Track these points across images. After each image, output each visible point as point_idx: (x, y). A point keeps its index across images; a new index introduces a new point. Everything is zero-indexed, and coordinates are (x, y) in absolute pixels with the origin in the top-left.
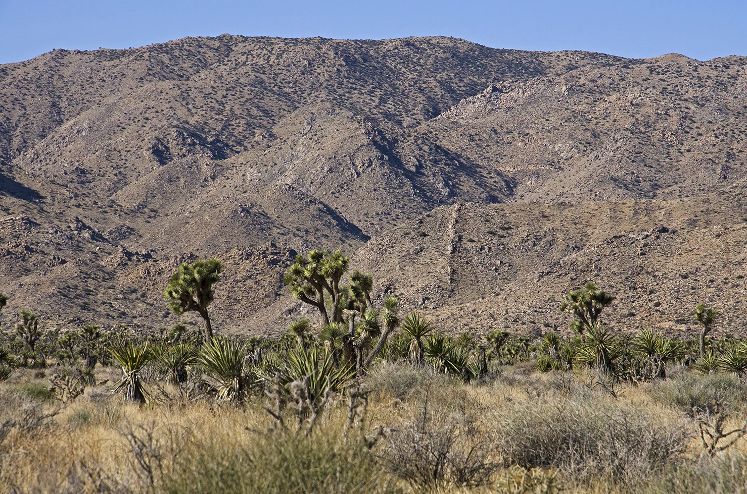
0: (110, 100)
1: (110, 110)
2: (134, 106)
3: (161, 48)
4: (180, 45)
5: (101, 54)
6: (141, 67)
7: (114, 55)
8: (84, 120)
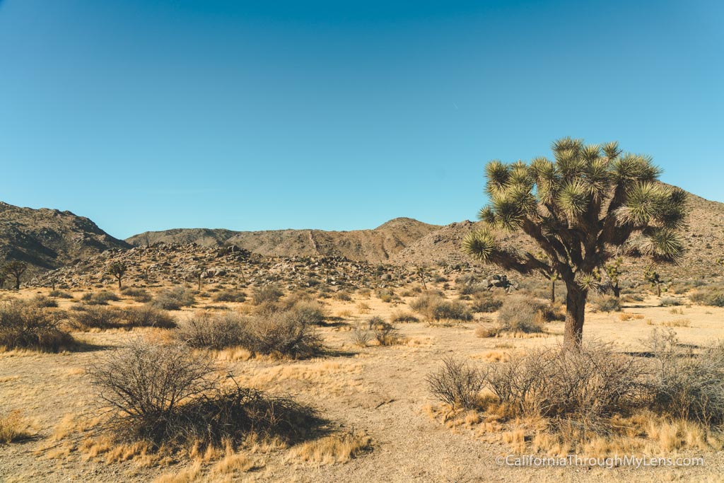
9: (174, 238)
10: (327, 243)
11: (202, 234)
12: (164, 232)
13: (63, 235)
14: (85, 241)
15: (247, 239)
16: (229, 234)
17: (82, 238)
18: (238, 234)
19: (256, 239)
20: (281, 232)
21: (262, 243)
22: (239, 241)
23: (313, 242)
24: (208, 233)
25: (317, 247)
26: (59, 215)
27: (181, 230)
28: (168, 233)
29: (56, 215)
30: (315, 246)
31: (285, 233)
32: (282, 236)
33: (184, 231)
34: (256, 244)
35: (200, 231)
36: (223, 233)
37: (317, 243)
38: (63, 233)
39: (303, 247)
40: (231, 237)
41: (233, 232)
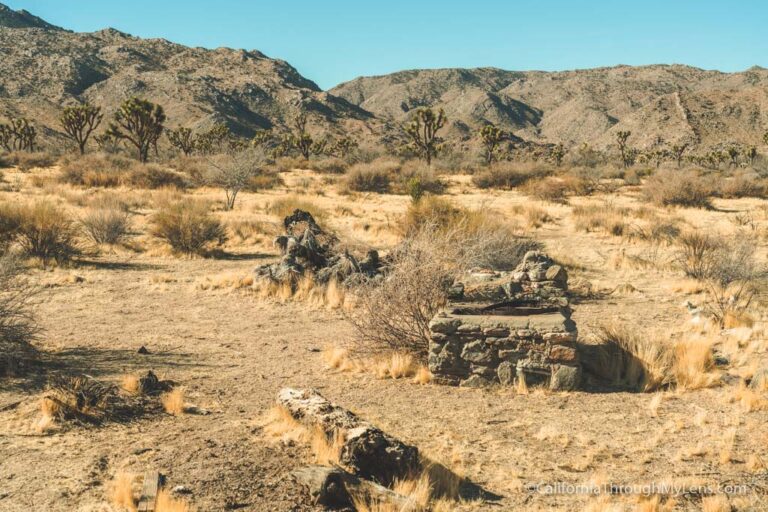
0: (381, 91)
1: (382, 95)
2: (389, 93)
3: (395, 74)
4: (401, 73)
5: (374, 77)
6: (389, 81)
7: (379, 77)
8: (373, 98)
9: (408, 89)
10: (703, 111)
11: (454, 79)
12: (388, 77)
13: (274, 94)
14: (305, 104)
15: (540, 87)
16: (503, 77)
17: (299, 98)
18: (520, 76)
19: (558, 87)
20: (603, 73)
21: (569, 96)
22: (525, 90)
23: (682, 110)
24: (467, 77)
25: (689, 117)
26: (250, 59)
27: (416, 73)
28: (397, 78)
29: (245, 59)
30: (685, 116)
31: (613, 73)
32: (606, 80)
33: (421, 74)
34: (557, 98)
35: (451, 73)
36: (492, 76)
37: (688, 111)
38: (272, 90)
39: (667, 119)
40: (507, 84)
41: (510, 72)
